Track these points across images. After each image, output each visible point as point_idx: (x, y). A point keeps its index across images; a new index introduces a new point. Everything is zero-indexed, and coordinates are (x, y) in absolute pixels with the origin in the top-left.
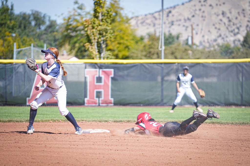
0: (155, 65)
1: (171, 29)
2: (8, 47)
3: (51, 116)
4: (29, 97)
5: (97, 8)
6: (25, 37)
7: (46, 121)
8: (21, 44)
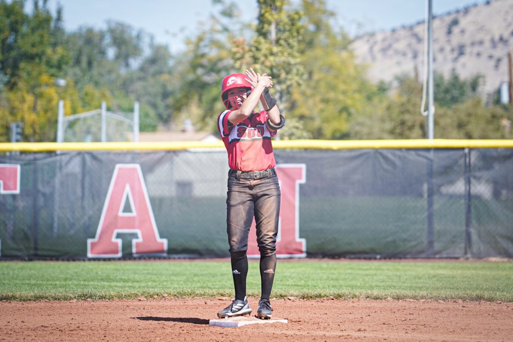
0: (413, 153)
1: (458, 66)
2: (46, 111)
3: (143, 284)
4: (93, 237)
5: (266, 12)
6: (89, 88)
7: (129, 296)
8: (79, 104)
